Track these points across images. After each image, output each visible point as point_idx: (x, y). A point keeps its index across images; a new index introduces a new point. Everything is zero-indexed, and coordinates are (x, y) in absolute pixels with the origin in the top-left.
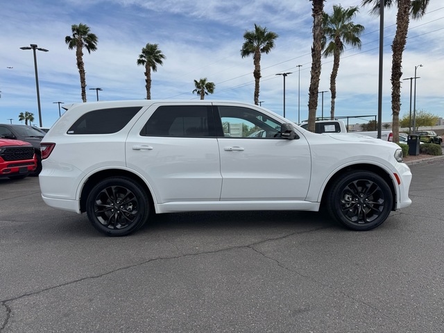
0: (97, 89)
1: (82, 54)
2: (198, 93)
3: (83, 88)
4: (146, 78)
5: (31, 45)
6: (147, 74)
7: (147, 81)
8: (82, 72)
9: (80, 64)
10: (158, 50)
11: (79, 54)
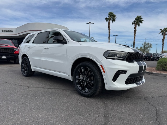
0: (116, 35)
1: (110, 23)
2: (162, 34)
3: (109, 35)
4: (134, 29)
5: (89, 22)
6: (135, 28)
7: (134, 31)
8: (109, 30)
9: (109, 27)
10: (141, 18)
11: (109, 23)
